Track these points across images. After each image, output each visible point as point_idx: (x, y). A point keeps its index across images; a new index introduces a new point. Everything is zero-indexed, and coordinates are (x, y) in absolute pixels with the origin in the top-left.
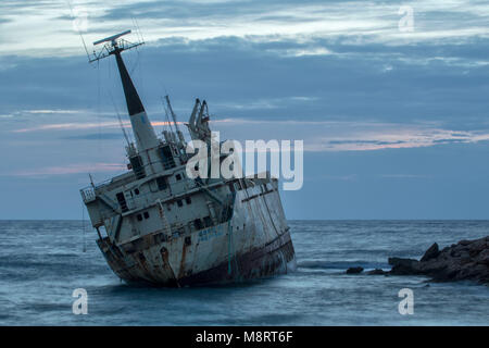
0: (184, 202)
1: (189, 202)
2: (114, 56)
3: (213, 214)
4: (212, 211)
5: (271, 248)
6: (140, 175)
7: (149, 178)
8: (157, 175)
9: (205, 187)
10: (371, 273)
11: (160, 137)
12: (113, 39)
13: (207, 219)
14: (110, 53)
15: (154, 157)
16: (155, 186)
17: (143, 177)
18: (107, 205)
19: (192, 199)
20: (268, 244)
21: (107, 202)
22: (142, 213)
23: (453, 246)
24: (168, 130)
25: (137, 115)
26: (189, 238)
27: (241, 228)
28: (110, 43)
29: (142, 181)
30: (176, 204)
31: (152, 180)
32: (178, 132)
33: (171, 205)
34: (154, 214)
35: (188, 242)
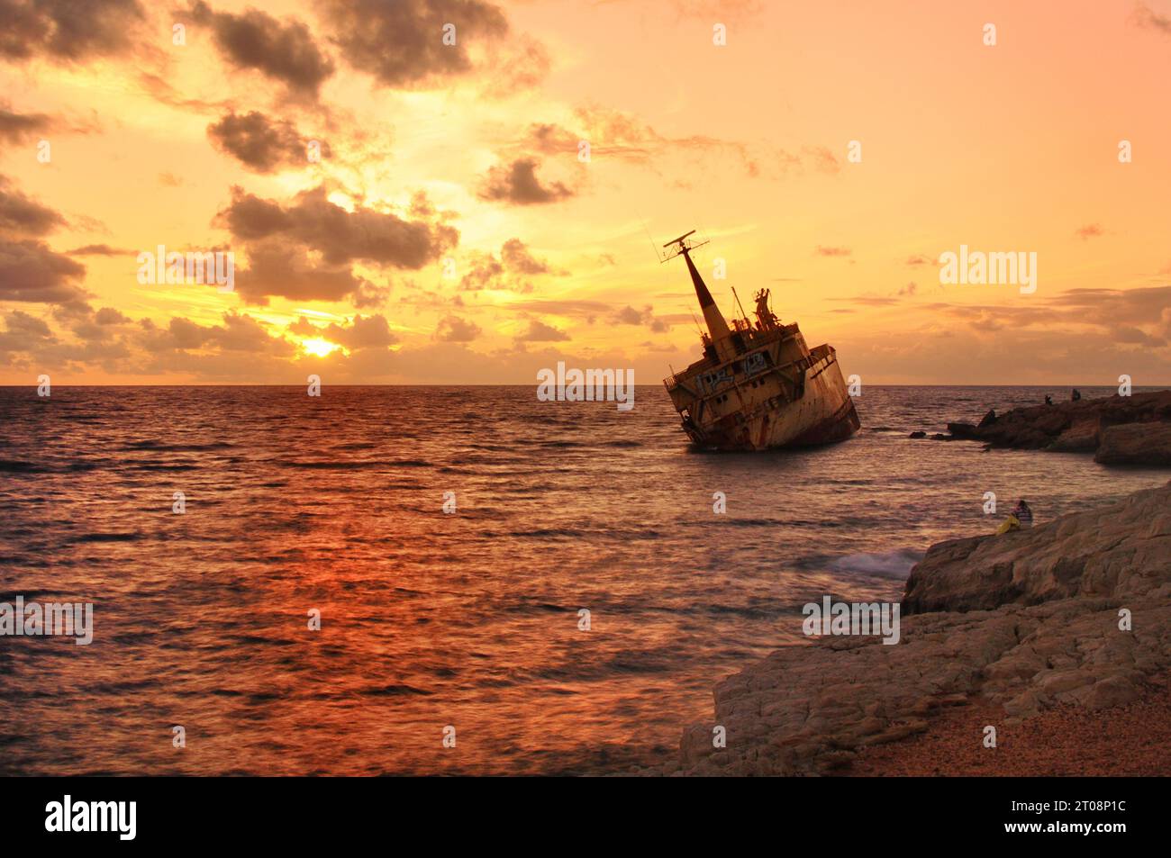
0: (758, 383)
1: (762, 383)
2: (682, 255)
3: (786, 392)
4: (784, 389)
5: (838, 417)
6: (717, 362)
7: (725, 365)
8: (732, 361)
9: (776, 368)
10: (934, 438)
11: (732, 327)
12: (680, 240)
13: (780, 398)
14: (679, 253)
15: (728, 345)
16: (730, 371)
17: (717, 365)
18: (688, 392)
19: (765, 380)
20: (835, 414)
21: (688, 388)
22: (721, 397)
23: (1009, 412)
24: (738, 319)
25: (709, 308)
26: (767, 416)
27: (812, 403)
28: (678, 244)
29: (718, 367)
30: (751, 385)
31: (728, 365)
32: (746, 319)
33: (746, 388)
34: (732, 396)
35: (766, 420)
